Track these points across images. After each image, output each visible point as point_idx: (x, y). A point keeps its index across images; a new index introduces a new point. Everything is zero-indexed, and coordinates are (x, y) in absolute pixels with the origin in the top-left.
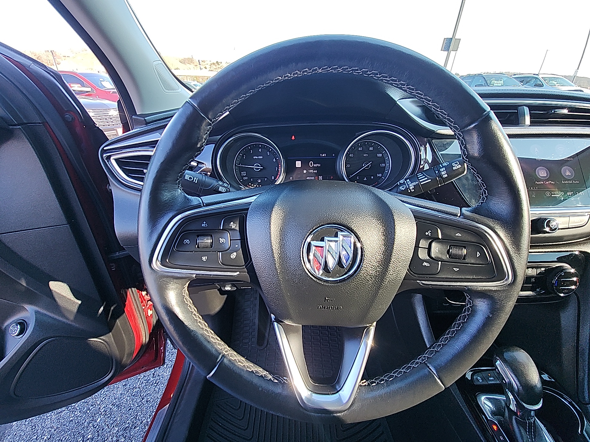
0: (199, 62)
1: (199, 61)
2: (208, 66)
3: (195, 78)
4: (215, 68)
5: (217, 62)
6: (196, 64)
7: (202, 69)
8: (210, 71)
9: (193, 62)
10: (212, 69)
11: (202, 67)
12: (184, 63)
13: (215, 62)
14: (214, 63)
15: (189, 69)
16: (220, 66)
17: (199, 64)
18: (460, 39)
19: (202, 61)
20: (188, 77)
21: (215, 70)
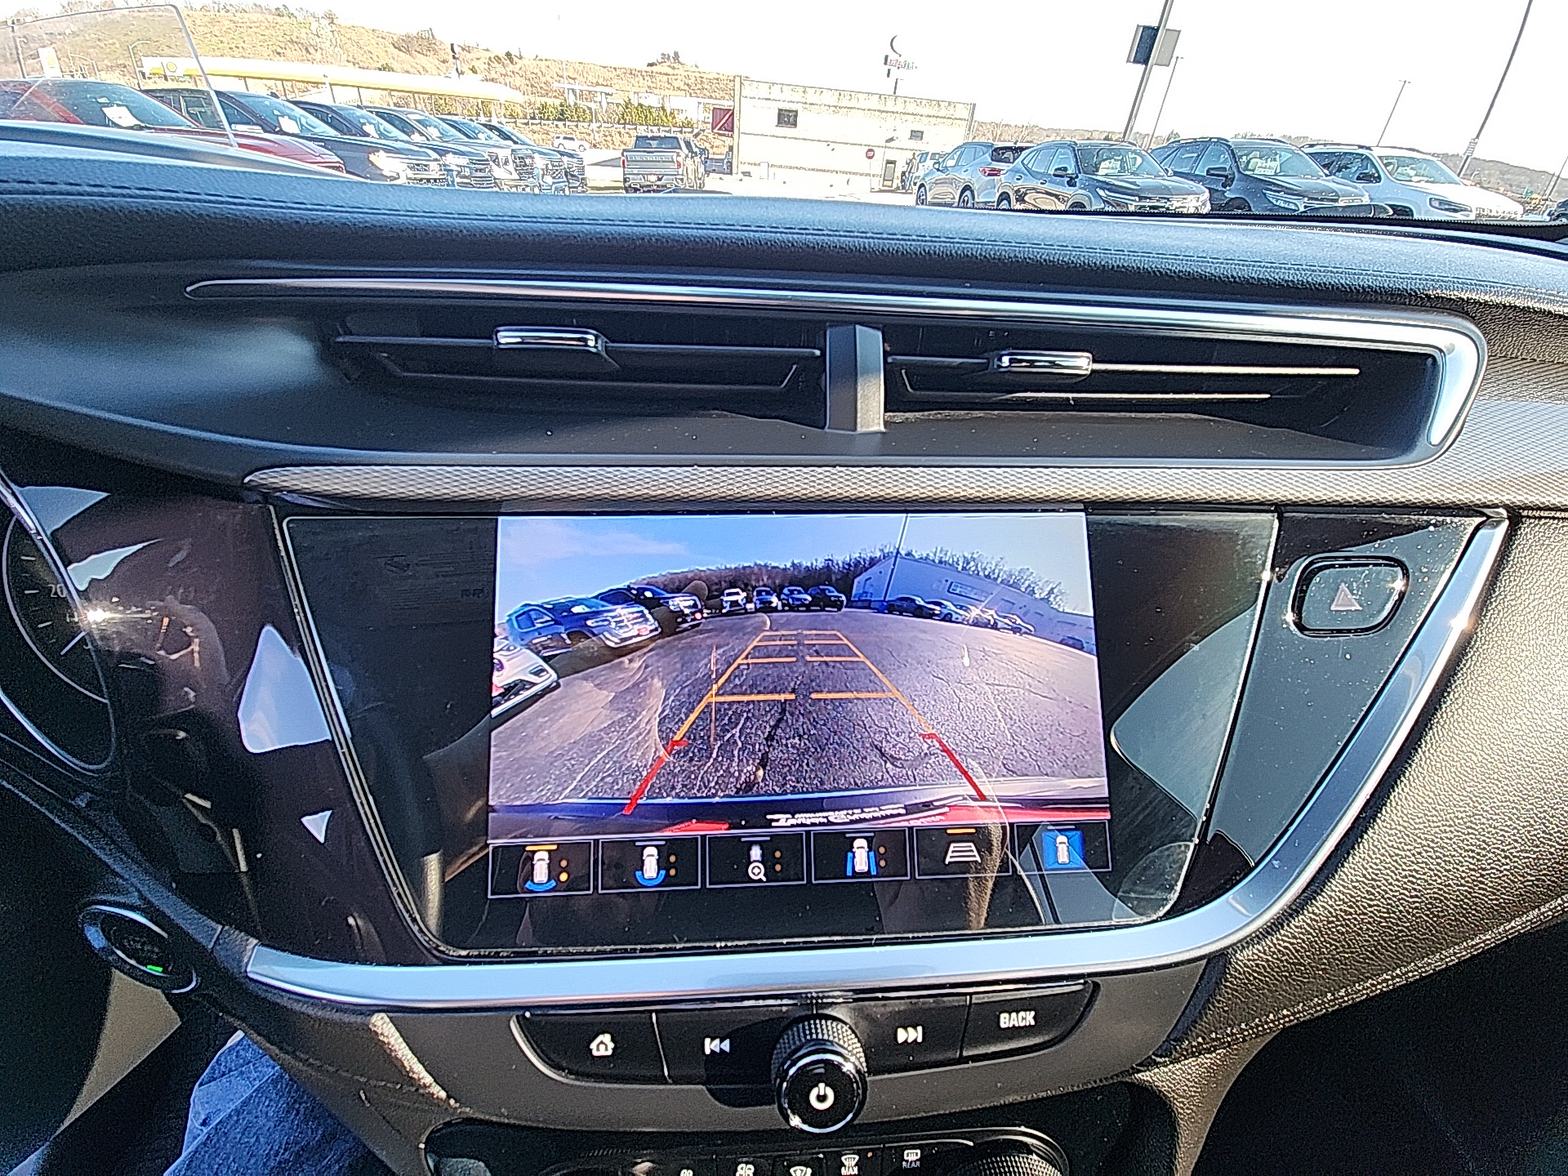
0: (453, 51)
1: (452, 45)
2: (480, 65)
3: (442, 102)
4: (504, 72)
5: (508, 54)
6: (446, 57)
7: (462, 73)
8: (487, 80)
9: (434, 50)
10: (494, 75)
11: (465, 68)
12: (408, 51)
13: (502, 55)
14: (498, 59)
15: (421, 70)
16: (516, 68)
17: (454, 57)
18: (1179, 32)
19: (463, 49)
20: (421, 96)
21: (501, 79)
